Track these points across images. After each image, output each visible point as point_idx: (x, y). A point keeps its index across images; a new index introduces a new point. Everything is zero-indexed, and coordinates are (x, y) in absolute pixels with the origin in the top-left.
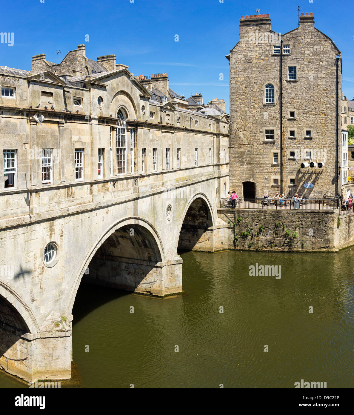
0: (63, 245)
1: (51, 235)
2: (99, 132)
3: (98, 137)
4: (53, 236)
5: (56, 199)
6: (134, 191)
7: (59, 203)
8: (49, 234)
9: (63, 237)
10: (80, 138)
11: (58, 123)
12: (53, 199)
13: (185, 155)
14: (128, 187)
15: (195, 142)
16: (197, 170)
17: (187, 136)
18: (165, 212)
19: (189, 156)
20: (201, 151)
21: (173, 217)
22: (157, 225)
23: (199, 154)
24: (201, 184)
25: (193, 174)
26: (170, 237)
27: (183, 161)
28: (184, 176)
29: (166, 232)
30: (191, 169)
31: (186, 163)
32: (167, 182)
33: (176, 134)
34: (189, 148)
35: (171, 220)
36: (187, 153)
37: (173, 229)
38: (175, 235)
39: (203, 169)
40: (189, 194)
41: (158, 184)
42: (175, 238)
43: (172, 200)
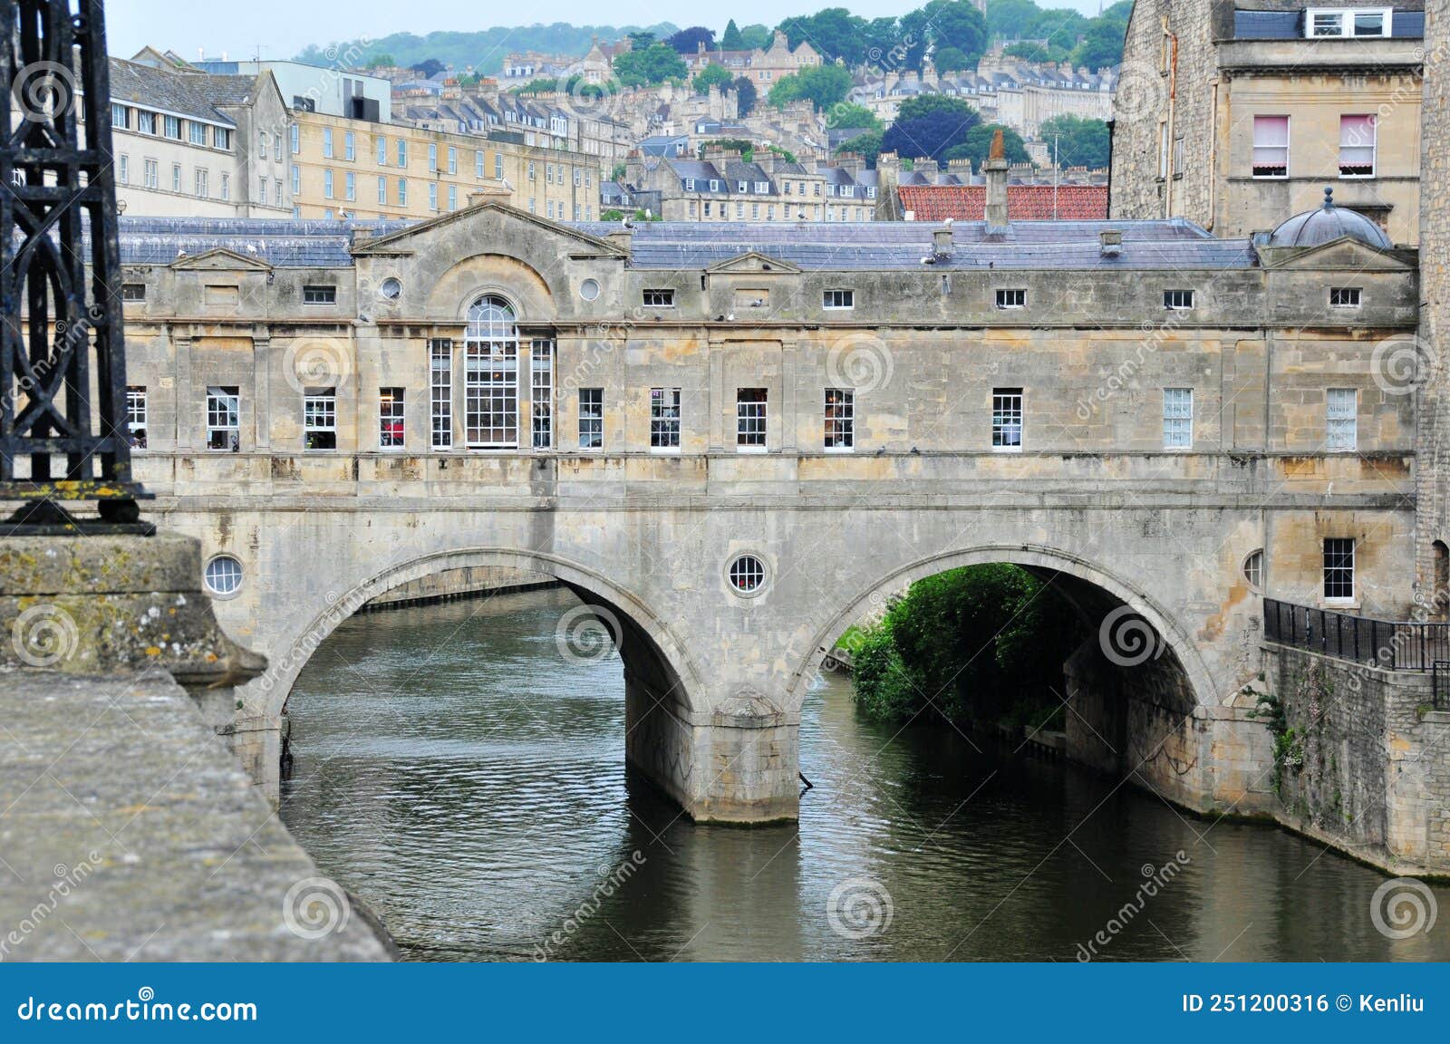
0: (258, 566)
1: (223, 541)
2: (384, 355)
3: (378, 365)
4: (228, 543)
5: (240, 477)
6: (534, 490)
7: (246, 484)
8: (219, 536)
9: (258, 551)
11: (251, 340)
12: (228, 475)
13: (891, 411)
14: (510, 478)
15: (996, 365)
16: (1009, 466)
17: (913, 346)
18: (720, 568)
19: (935, 414)
20: (1055, 398)
21: (771, 593)
22: (659, 597)
23: (1034, 408)
24: (1044, 517)
25: (973, 475)
26: (750, 649)
27: (875, 431)
28: (882, 477)
29: (722, 629)
30: (948, 459)
31: (905, 437)
32: (733, 483)
33: (815, 346)
34: (929, 388)
35: (758, 601)
36: (914, 405)
37: (769, 629)
38: (789, 650)
39: (1078, 464)
40: (916, 538)
41: (681, 485)
42: (789, 660)
43: (772, 542)
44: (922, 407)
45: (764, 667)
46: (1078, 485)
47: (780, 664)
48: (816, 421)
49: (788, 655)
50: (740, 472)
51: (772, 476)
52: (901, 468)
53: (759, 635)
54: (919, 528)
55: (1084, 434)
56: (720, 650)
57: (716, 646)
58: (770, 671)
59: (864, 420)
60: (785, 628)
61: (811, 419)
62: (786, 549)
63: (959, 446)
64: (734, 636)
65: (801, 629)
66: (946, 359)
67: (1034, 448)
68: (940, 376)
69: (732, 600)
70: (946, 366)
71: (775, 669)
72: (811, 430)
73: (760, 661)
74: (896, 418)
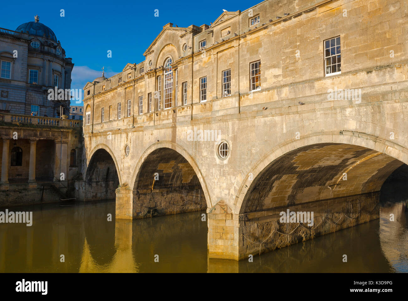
1: (127, 141)
3: (147, 87)
6: (173, 120)
9: (131, 143)
10: (141, 90)
13: (274, 66)
14: (169, 117)
15: (324, 26)
16: (333, 84)
17: (284, 31)
18: (215, 147)
19: (294, 63)
20: (360, 36)
21: (229, 159)
22: (199, 159)
23: (347, 45)
24: (354, 113)
25: (314, 92)
26: (223, 183)
27: (268, 77)
28: (272, 100)
29: (215, 173)
30: (300, 86)
31: (280, 78)
32: (218, 111)
33: (246, 45)
34: (291, 50)
35: (226, 162)
36: (284, 60)
37: (229, 175)
38: (235, 185)
39: (377, 75)
40: (285, 131)
41: (206, 114)
42: (235, 190)
43: (230, 136)
44: (288, 61)
45: (227, 192)
46: (377, 89)
47: (232, 191)
48: (246, 78)
49: (235, 187)
50: (221, 106)
51: (230, 106)
52: (279, 94)
53: (226, 177)
54: (286, 125)
55: (381, 54)
56: (214, 182)
57: (213, 181)
58: (229, 193)
59: (264, 73)
60: (234, 175)
61: (245, 78)
62: (234, 139)
63: (306, 77)
64: (218, 177)
65: (239, 176)
66: (299, 31)
67: (348, 70)
68: (296, 42)
69: (218, 161)
70: (299, 36)
71: (231, 193)
72: (245, 83)
73: (226, 189)
74: (277, 69)
